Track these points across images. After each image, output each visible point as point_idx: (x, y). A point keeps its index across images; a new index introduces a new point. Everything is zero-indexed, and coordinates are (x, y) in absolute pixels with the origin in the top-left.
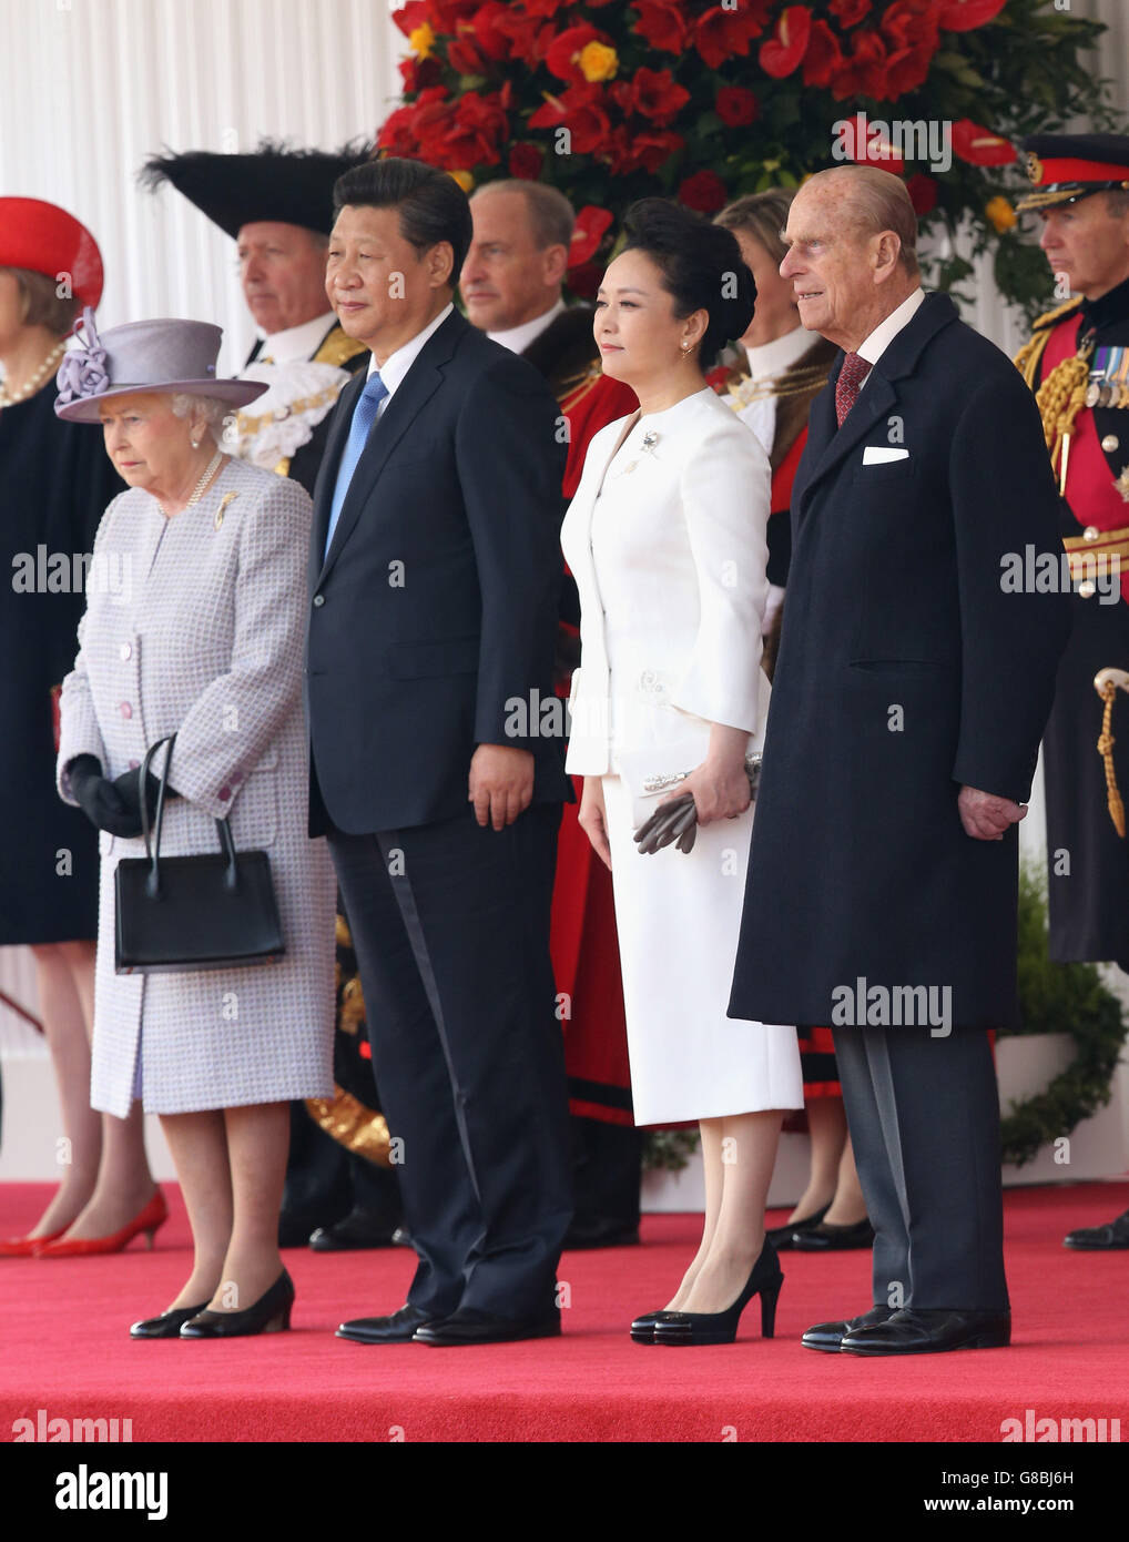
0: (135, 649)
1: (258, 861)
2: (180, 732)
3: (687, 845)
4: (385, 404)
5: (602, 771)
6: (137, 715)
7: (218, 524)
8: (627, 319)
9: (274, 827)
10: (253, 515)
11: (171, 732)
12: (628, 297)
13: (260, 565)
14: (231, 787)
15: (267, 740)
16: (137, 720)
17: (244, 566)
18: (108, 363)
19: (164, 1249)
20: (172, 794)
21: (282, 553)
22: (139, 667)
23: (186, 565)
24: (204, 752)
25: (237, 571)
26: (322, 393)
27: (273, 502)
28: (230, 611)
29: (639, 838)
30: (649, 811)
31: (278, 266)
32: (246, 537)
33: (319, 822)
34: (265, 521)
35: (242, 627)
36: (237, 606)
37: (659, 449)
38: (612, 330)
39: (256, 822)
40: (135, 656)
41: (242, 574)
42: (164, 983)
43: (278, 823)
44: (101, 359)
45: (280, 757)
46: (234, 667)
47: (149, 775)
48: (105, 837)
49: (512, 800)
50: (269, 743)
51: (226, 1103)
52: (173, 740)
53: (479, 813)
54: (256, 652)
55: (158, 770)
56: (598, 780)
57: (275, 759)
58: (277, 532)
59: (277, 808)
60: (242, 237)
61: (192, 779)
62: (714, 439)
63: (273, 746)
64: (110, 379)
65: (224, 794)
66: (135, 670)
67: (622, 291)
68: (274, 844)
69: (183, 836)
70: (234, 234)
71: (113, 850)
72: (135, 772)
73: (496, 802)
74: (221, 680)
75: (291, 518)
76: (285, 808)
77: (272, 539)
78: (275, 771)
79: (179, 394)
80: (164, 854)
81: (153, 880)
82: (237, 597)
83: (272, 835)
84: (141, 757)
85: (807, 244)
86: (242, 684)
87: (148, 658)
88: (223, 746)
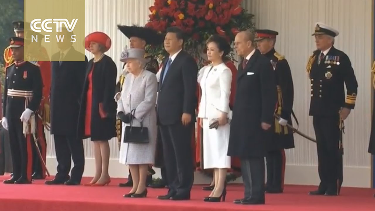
0: (130, 96)
1: (146, 129)
2: (137, 109)
3: (216, 128)
4: (172, 62)
5: (204, 117)
6: (129, 106)
7: (143, 79)
8: (212, 52)
10: (148, 78)
11: (135, 109)
12: (212, 49)
13: (149, 86)
14: (143, 117)
15: (149, 111)
16: (129, 107)
18: (128, 54)
19: (110, 186)
20: (134, 118)
21: (152, 84)
22: (130, 99)
24: (139, 112)
27: (151, 76)
28: (144, 92)
29: (210, 127)
30: (212, 122)
31: (135, 43)
32: (147, 80)
33: (158, 123)
34: (150, 79)
35: (146, 95)
37: (217, 71)
38: (210, 53)
41: (146, 87)
42: (131, 145)
46: (145, 100)
47: (131, 114)
48: (123, 123)
49: (188, 122)
51: (139, 163)
52: (135, 110)
53: (183, 122)
54: (148, 98)
55: (133, 113)
56: (202, 119)
57: (149, 114)
59: (149, 121)
60: (130, 39)
61: (137, 116)
62: (225, 70)
65: (142, 118)
67: (211, 48)
69: (136, 124)
70: (129, 38)
71: (124, 125)
72: (129, 114)
73: (186, 122)
74: (142, 102)
80: (133, 126)
81: (131, 129)
82: (145, 90)
84: (130, 112)
85: (238, 43)
86: (146, 103)
87: (132, 98)
88: (142, 111)
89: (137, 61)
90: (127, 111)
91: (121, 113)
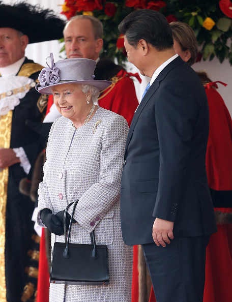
0: (64, 175)
6: (65, 198)
7: (94, 131)
9: (113, 238)
10: (107, 128)
13: (110, 146)
14: (95, 221)
17: (104, 146)
18: (59, 73)
20: (74, 221)
21: (117, 142)
22: (65, 181)
23: (83, 146)
24: (87, 208)
25: (101, 148)
26: (23, 87)
27: (114, 124)
32: (105, 136)
34: (111, 130)
35: (103, 168)
36: (101, 160)
39: (106, 236)
40: (64, 177)
41: (103, 149)
43: (114, 237)
44: (57, 71)
45: (115, 214)
46: (101, 181)
50: (111, 208)
52: (76, 203)
55: (70, 212)
57: (113, 214)
58: (116, 134)
59: (114, 231)
63: (112, 210)
64: (60, 79)
65: (92, 224)
66: (64, 182)
68: (113, 244)
74: (94, 185)
75: (120, 129)
76: (116, 231)
77: (114, 137)
78: (113, 218)
79: (85, 85)
82: (101, 157)
83: (112, 241)
86: (103, 187)
87: (69, 179)
88: (94, 207)
89: (85, 89)
90: (59, 206)
91: (46, 212)
